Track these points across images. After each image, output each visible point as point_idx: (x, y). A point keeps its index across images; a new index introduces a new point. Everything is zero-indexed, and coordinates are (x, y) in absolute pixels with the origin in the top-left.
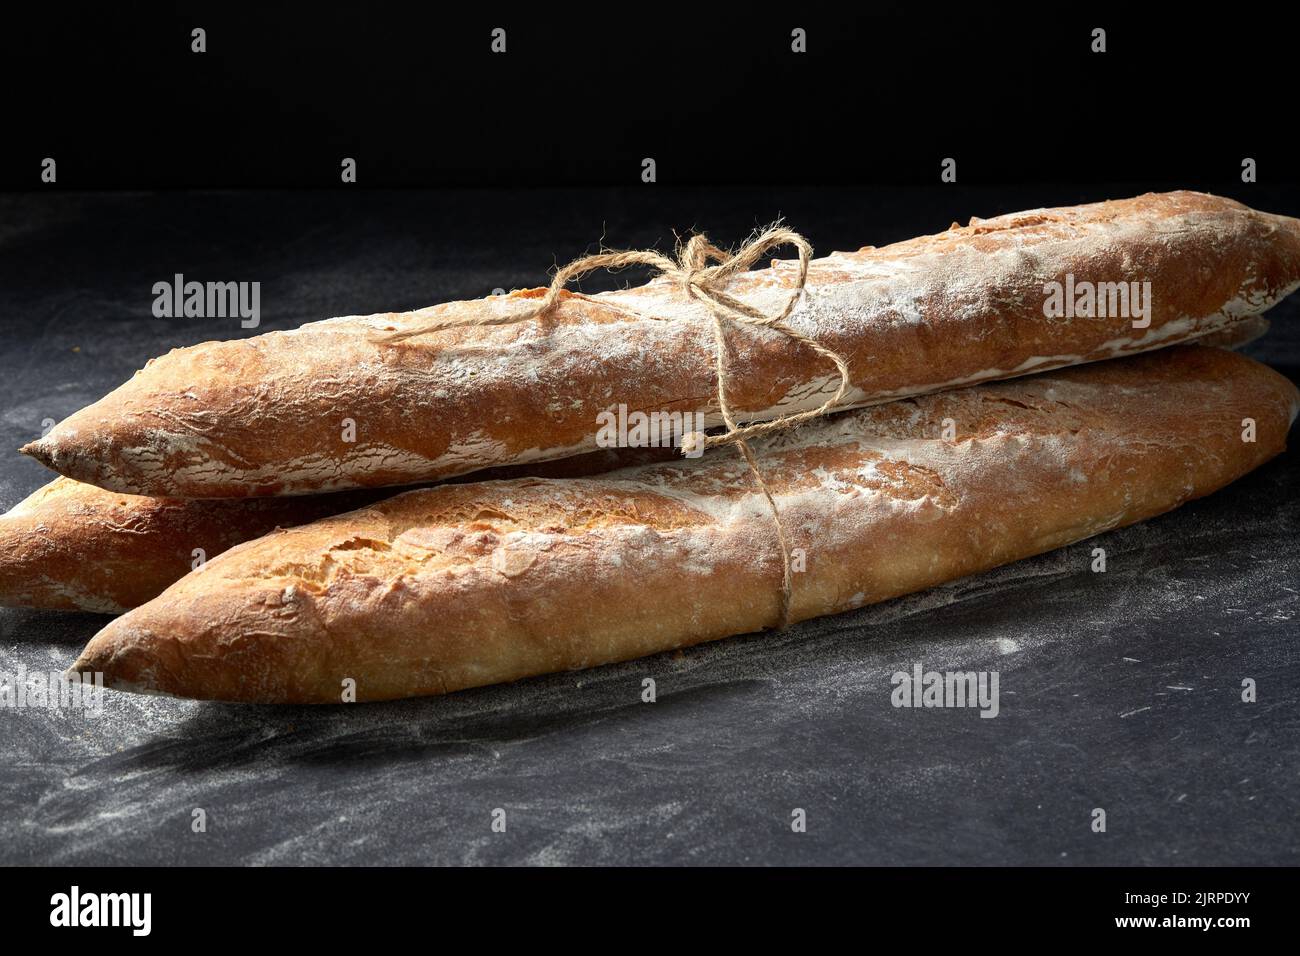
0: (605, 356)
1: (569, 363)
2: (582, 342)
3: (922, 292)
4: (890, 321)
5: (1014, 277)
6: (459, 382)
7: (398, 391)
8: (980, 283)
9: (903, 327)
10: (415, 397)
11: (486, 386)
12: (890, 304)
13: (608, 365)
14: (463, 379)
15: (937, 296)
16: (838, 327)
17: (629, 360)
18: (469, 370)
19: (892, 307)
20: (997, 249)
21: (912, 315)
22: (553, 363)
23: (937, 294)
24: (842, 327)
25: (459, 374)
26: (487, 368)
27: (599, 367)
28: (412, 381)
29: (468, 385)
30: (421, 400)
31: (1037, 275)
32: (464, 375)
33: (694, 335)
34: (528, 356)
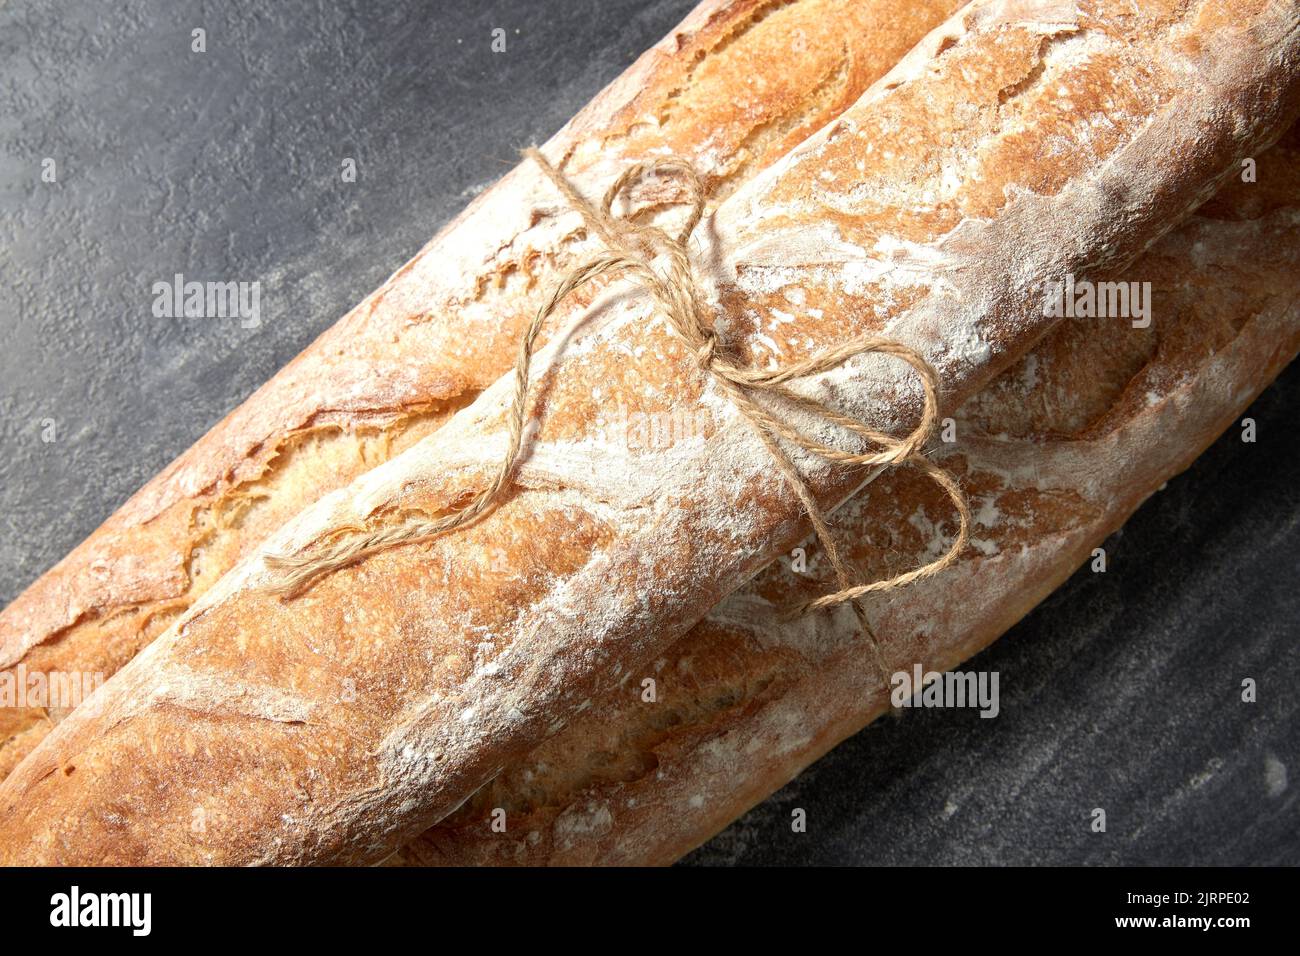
0: (600, 634)
1: (557, 671)
2: (562, 629)
3: (983, 308)
4: (953, 375)
5: (1100, 228)
6: (424, 780)
7: (351, 834)
8: (1056, 257)
9: (970, 374)
10: (377, 828)
11: (463, 767)
12: (946, 351)
13: (607, 644)
14: (429, 770)
15: (1004, 302)
16: (888, 422)
17: (631, 620)
18: (432, 755)
19: (953, 355)
20: (1065, 181)
21: (979, 350)
22: (536, 685)
23: (1002, 300)
24: (893, 419)
25: (420, 767)
26: (453, 738)
27: (597, 655)
28: (364, 812)
29: (439, 777)
30: (386, 826)
31: (1129, 208)
32: (426, 766)
33: (697, 515)
34: (499, 691)
